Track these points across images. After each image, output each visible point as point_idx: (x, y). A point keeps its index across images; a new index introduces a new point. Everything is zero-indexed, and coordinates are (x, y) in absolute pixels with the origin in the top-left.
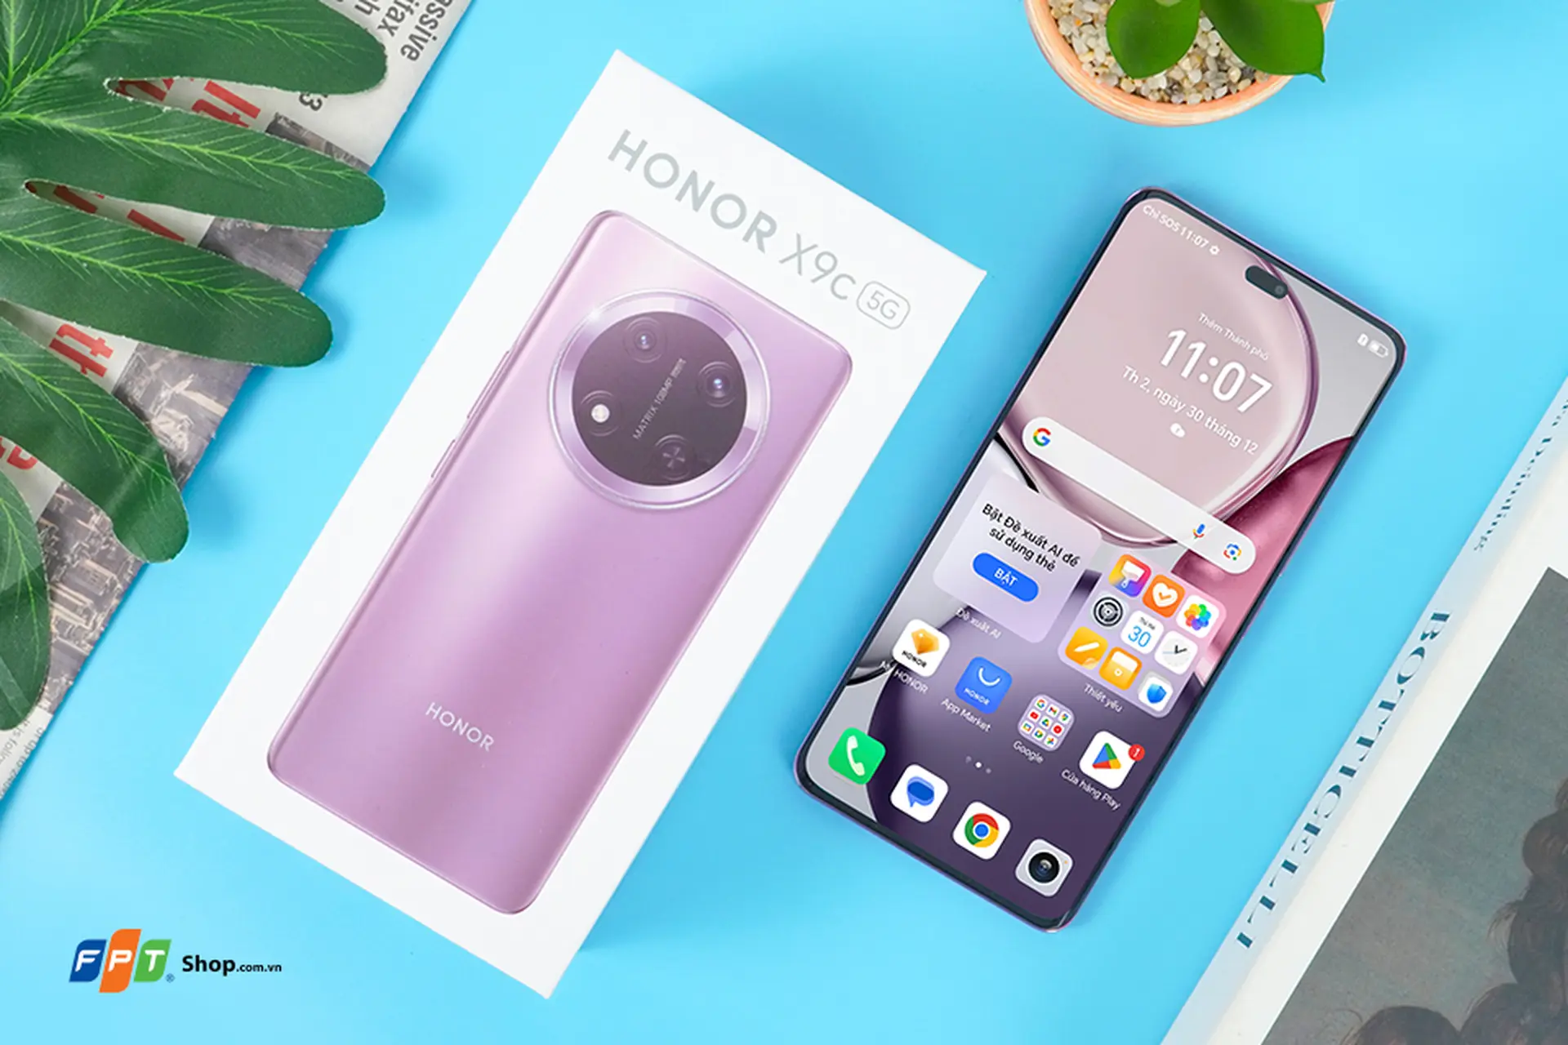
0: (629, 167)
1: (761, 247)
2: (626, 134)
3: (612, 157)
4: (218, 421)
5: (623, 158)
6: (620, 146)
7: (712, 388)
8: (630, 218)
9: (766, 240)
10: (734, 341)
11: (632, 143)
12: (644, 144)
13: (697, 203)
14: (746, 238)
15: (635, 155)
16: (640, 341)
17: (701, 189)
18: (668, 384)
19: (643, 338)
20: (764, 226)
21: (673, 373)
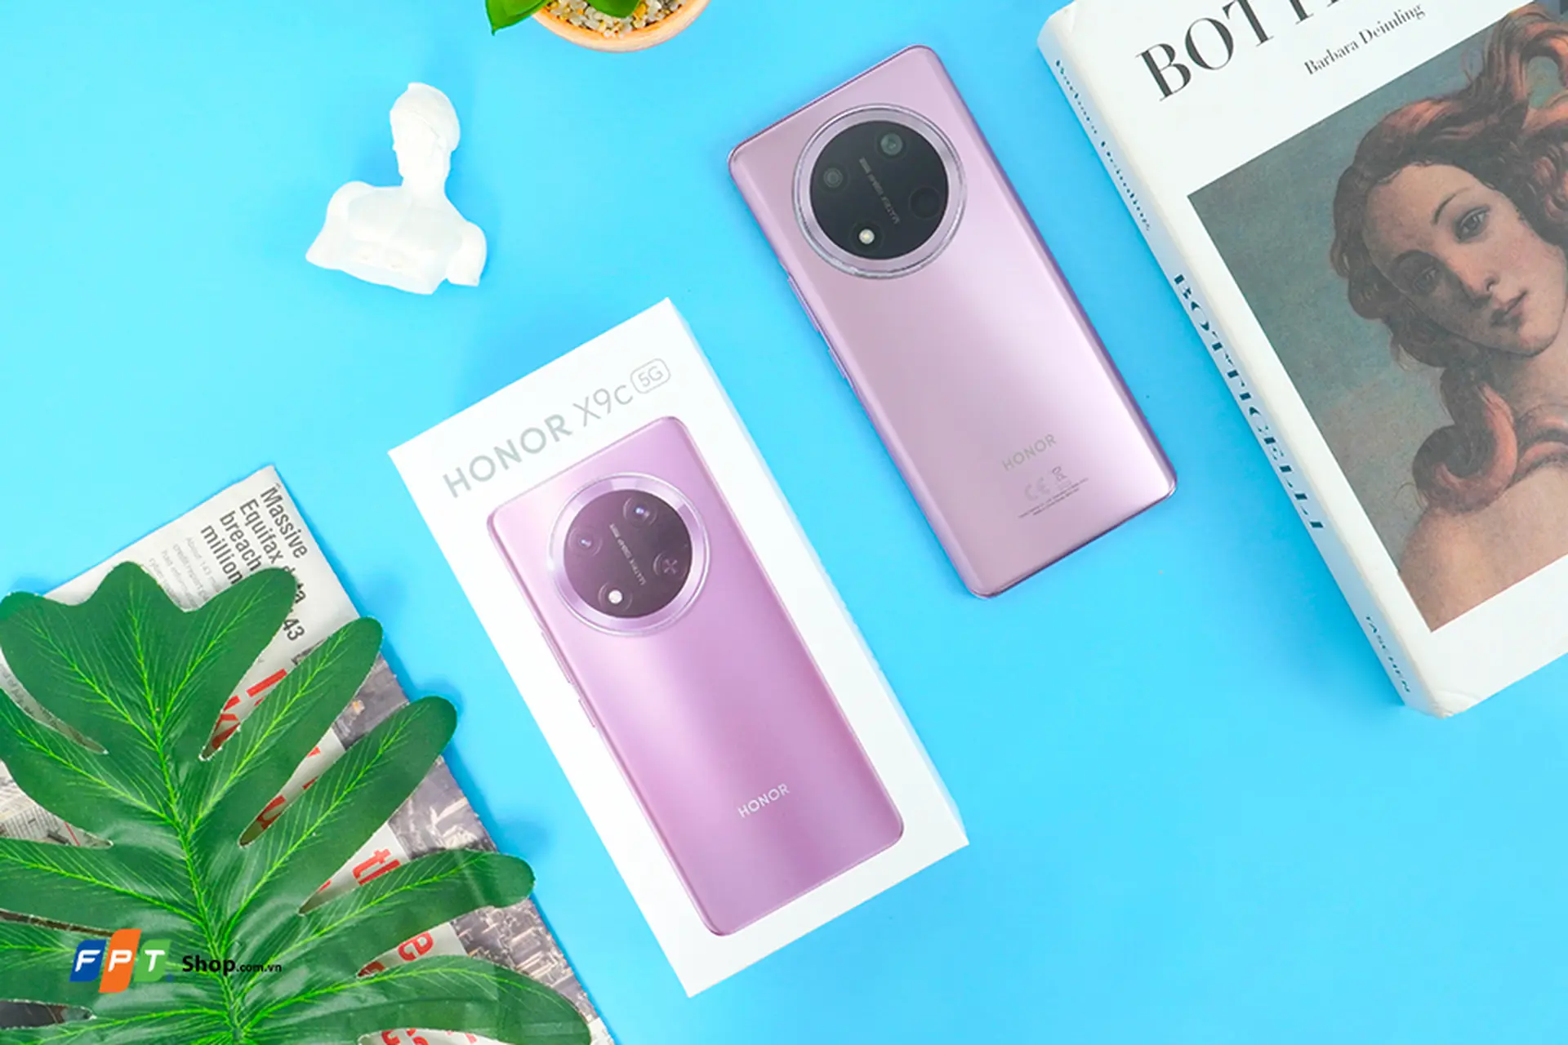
0: (468, 488)
1: (568, 433)
2: (446, 477)
3: (455, 495)
4: (469, 807)
5: (460, 488)
6: (451, 485)
7: (640, 516)
8: (501, 506)
9: (565, 428)
10: (619, 485)
11: (454, 477)
12: (459, 470)
13: (516, 458)
14: (557, 439)
15: (462, 479)
16: (584, 545)
17: (509, 450)
18: (621, 542)
19: (583, 542)
20: (556, 423)
21: (617, 536)
